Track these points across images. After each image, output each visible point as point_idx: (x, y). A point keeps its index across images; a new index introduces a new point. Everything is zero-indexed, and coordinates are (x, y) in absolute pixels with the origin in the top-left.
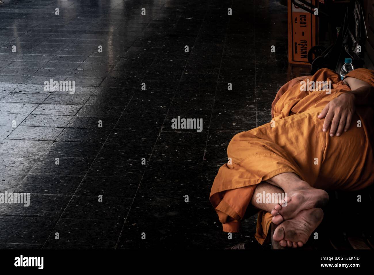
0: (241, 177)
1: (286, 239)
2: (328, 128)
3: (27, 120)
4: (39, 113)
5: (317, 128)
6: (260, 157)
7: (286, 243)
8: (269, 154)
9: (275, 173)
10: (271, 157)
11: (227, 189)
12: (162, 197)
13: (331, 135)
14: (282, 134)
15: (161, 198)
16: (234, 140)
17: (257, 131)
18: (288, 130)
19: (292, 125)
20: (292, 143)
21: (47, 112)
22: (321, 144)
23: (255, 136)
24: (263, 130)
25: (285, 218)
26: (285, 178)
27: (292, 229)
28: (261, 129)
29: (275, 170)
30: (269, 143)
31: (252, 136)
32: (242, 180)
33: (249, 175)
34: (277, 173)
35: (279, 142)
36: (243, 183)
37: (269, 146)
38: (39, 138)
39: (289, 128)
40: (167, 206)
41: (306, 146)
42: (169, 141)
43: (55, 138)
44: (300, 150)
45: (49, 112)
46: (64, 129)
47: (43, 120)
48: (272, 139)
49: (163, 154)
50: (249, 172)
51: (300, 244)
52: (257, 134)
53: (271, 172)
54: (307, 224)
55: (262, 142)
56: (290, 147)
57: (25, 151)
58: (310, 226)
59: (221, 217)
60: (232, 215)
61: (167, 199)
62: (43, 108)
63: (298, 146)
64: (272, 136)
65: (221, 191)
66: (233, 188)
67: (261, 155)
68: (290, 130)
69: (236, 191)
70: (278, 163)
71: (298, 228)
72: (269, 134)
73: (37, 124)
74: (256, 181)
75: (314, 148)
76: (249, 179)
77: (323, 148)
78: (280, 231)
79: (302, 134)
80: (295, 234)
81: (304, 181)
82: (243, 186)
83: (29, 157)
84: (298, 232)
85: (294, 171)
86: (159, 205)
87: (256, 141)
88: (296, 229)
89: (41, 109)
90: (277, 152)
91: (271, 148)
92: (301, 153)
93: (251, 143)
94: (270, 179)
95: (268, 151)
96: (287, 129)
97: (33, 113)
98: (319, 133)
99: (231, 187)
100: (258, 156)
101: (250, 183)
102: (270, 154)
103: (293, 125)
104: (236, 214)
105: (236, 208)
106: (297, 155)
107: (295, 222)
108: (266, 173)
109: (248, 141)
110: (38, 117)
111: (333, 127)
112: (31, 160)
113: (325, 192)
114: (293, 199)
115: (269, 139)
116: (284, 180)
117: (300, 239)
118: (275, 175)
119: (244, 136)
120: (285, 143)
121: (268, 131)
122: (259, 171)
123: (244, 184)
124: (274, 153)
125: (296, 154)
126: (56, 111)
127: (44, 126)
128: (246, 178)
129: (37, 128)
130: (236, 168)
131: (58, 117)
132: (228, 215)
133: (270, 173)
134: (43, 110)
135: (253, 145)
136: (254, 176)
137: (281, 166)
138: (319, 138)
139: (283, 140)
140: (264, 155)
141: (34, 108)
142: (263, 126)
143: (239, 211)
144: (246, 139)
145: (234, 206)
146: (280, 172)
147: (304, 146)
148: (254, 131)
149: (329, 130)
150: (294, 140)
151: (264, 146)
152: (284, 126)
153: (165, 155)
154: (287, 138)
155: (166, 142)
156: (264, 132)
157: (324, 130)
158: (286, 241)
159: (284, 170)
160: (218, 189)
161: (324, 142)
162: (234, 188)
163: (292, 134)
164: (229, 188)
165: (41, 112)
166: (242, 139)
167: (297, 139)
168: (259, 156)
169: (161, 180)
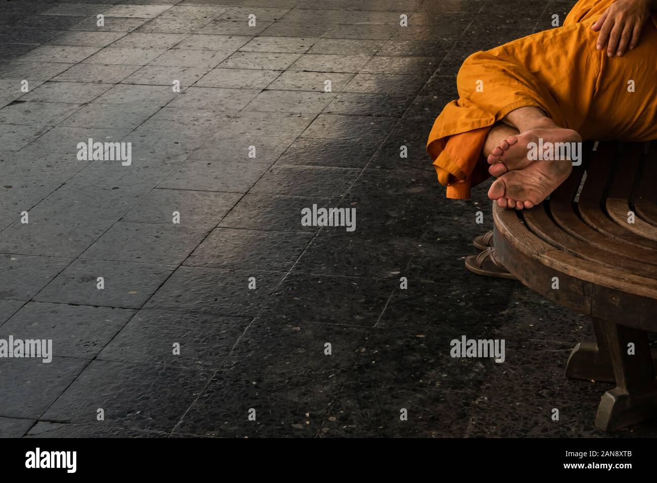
0: (469, 116)
1: (508, 197)
2: (605, 44)
3: (229, 60)
4: (250, 50)
5: (590, 44)
6: (494, 86)
7: (506, 202)
8: (508, 82)
9: (511, 108)
10: (509, 86)
11: (449, 135)
12: (406, 167)
13: (609, 54)
14: (538, 53)
15: (405, 169)
16: (466, 64)
17: (501, 50)
18: (546, 49)
19: (552, 42)
20: (549, 67)
21: (263, 48)
22: (594, 69)
23: (496, 57)
24: (509, 48)
25: (509, 167)
26: (523, 114)
27: (517, 183)
28: (507, 47)
29: (511, 104)
30: (513, 67)
31: (491, 58)
32: (470, 121)
33: (481, 113)
34: (513, 108)
35: (532, 67)
36: (470, 125)
37: (511, 70)
38: (241, 86)
39: (548, 45)
40: (410, 179)
41: (569, 72)
42: (442, 90)
43: (266, 86)
44: (561, 77)
45: (265, 48)
46: (282, 73)
47: (253, 59)
48: (520, 62)
49: (427, 108)
50: (482, 109)
51: (527, 204)
52: (500, 55)
53: (506, 107)
54: (544, 178)
55: (501, 65)
56: (547, 73)
57: (216, 104)
58: (548, 181)
59: (441, 176)
60: (453, 171)
61: (413, 171)
62: (258, 43)
63: (558, 72)
64: (521, 56)
65: (441, 137)
66: (457, 133)
67: (496, 84)
68: (549, 48)
69: (460, 137)
70: (517, 94)
71: (528, 182)
72: (517, 55)
73: (242, 66)
74: (489, 122)
75: (583, 75)
76: (478, 119)
77: (596, 75)
78: (498, 185)
79: (566, 53)
80: (522, 190)
81: (548, 117)
82: (470, 129)
83: (220, 111)
84: (526, 187)
85: (537, 105)
86: (399, 178)
87: (494, 63)
88: (523, 183)
89: (255, 44)
90: (522, 80)
91: (513, 73)
92: (562, 81)
93: (486, 67)
94: (505, 118)
95: (508, 77)
96: (545, 47)
97: (241, 50)
98: (591, 52)
99: (455, 131)
100: (491, 85)
101: (480, 124)
102: (510, 82)
103: (555, 41)
104: (459, 169)
105: (458, 162)
106: (556, 84)
107: (523, 174)
108: (499, 109)
109: (483, 64)
110: (246, 54)
111: (611, 41)
112: (223, 115)
113: (576, 132)
114: (519, 140)
115: (516, 60)
116: (522, 116)
117: (530, 198)
118: (511, 110)
119: (479, 57)
120: (540, 68)
121: (517, 51)
122: (491, 106)
123: (471, 127)
124: (516, 81)
125: (553, 83)
126: (276, 46)
127: (254, 68)
128: (476, 118)
129: (242, 71)
130: (467, 105)
131: (277, 55)
132: (450, 171)
133: (504, 108)
134: (258, 46)
135: (488, 69)
136: (488, 115)
137: (520, 98)
138: (591, 60)
139: (537, 63)
140: (501, 83)
141: (245, 42)
142: (512, 43)
143: (463, 166)
144: (480, 61)
145: (456, 159)
146: (518, 106)
147: (567, 71)
148: (496, 51)
149: (606, 46)
150: (553, 63)
151: (504, 71)
152: (540, 43)
153: (429, 110)
154: (544, 60)
155: (436, 90)
156: (511, 52)
157: (598, 47)
158: (507, 200)
159: (524, 103)
160: (438, 135)
161: (597, 65)
162: (459, 133)
163: (550, 54)
164: (452, 133)
165: (253, 48)
166: (475, 61)
167: (558, 60)
168: (493, 83)
169: (412, 144)
